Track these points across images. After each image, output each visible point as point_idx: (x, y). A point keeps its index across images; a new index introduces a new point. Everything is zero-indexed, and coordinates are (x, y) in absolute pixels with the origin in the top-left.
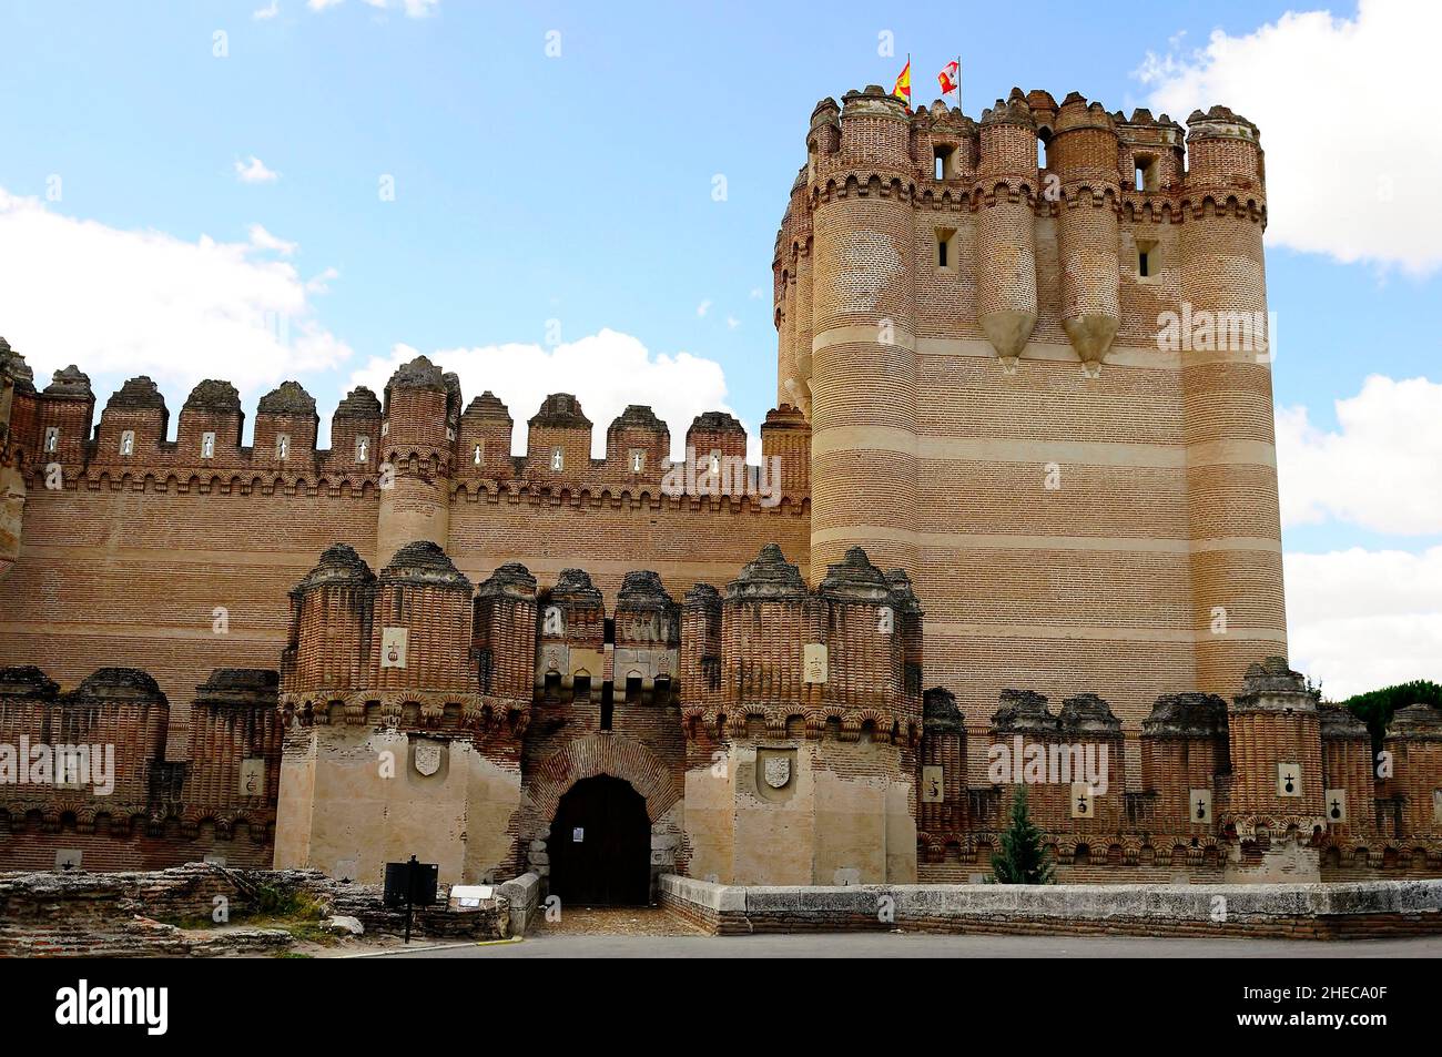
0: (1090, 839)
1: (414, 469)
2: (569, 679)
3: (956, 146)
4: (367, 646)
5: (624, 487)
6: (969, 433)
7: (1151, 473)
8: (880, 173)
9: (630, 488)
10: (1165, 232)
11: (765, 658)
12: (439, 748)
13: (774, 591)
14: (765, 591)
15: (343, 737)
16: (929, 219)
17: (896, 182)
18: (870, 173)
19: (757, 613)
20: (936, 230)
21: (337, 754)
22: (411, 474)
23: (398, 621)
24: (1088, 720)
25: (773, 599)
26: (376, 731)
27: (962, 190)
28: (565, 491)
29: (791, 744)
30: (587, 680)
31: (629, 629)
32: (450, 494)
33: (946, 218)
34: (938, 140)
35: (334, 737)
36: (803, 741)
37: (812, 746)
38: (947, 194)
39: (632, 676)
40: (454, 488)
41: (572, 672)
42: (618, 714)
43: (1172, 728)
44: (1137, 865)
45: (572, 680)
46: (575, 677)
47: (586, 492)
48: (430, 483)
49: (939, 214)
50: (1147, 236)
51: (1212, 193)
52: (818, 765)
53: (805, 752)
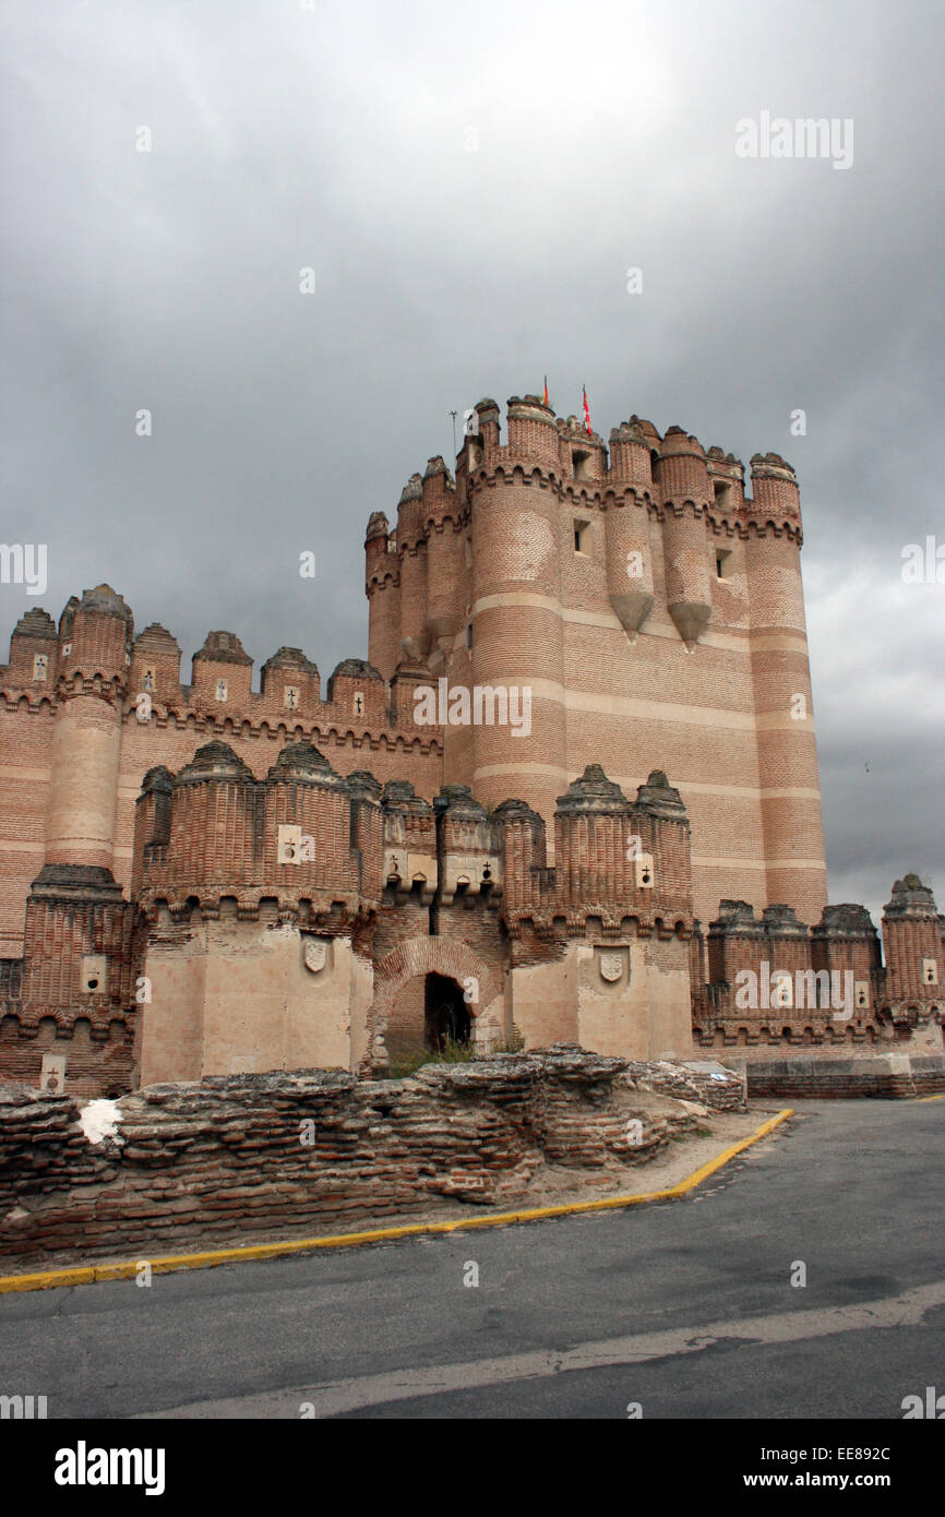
0: (792, 1023)
1: (97, 688)
2: (407, 883)
3: (590, 454)
4: (261, 843)
5: (280, 720)
6: (603, 690)
7: (732, 734)
8: (541, 467)
9: (286, 722)
10: (735, 545)
11: (603, 866)
12: (324, 945)
13: (604, 806)
14: (596, 806)
15: (234, 933)
16: (571, 512)
17: (551, 476)
18: (533, 466)
19: (591, 824)
20: (575, 521)
21: (229, 948)
22: (95, 694)
23: (290, 820)
24: (786, 925)
25: (605, 814)
26: (270, 927)
27: (595, 490)
28: (229, 720)
29: (623, 942)
30: (423, 883)
31: (457, 838)
32: (123, 715)
33: (582, 513)
34: (576, 447)
35: (225, 932)
36: (635, 939)
37: (644, 944)
38: (583, 493)
39: (461, 881)
40: (127, 710)
41: (410, 875)
42: (445, 917)
43: (840, 932)
44: (821, 1043)
45: (410, 883)
46: (414, 881)
47: (247, 722)
48: (111, 704)
49: (576, 508)
50: (723, 546)
51: (773, 519)
52: (648, 960)
53: (637, 948)
